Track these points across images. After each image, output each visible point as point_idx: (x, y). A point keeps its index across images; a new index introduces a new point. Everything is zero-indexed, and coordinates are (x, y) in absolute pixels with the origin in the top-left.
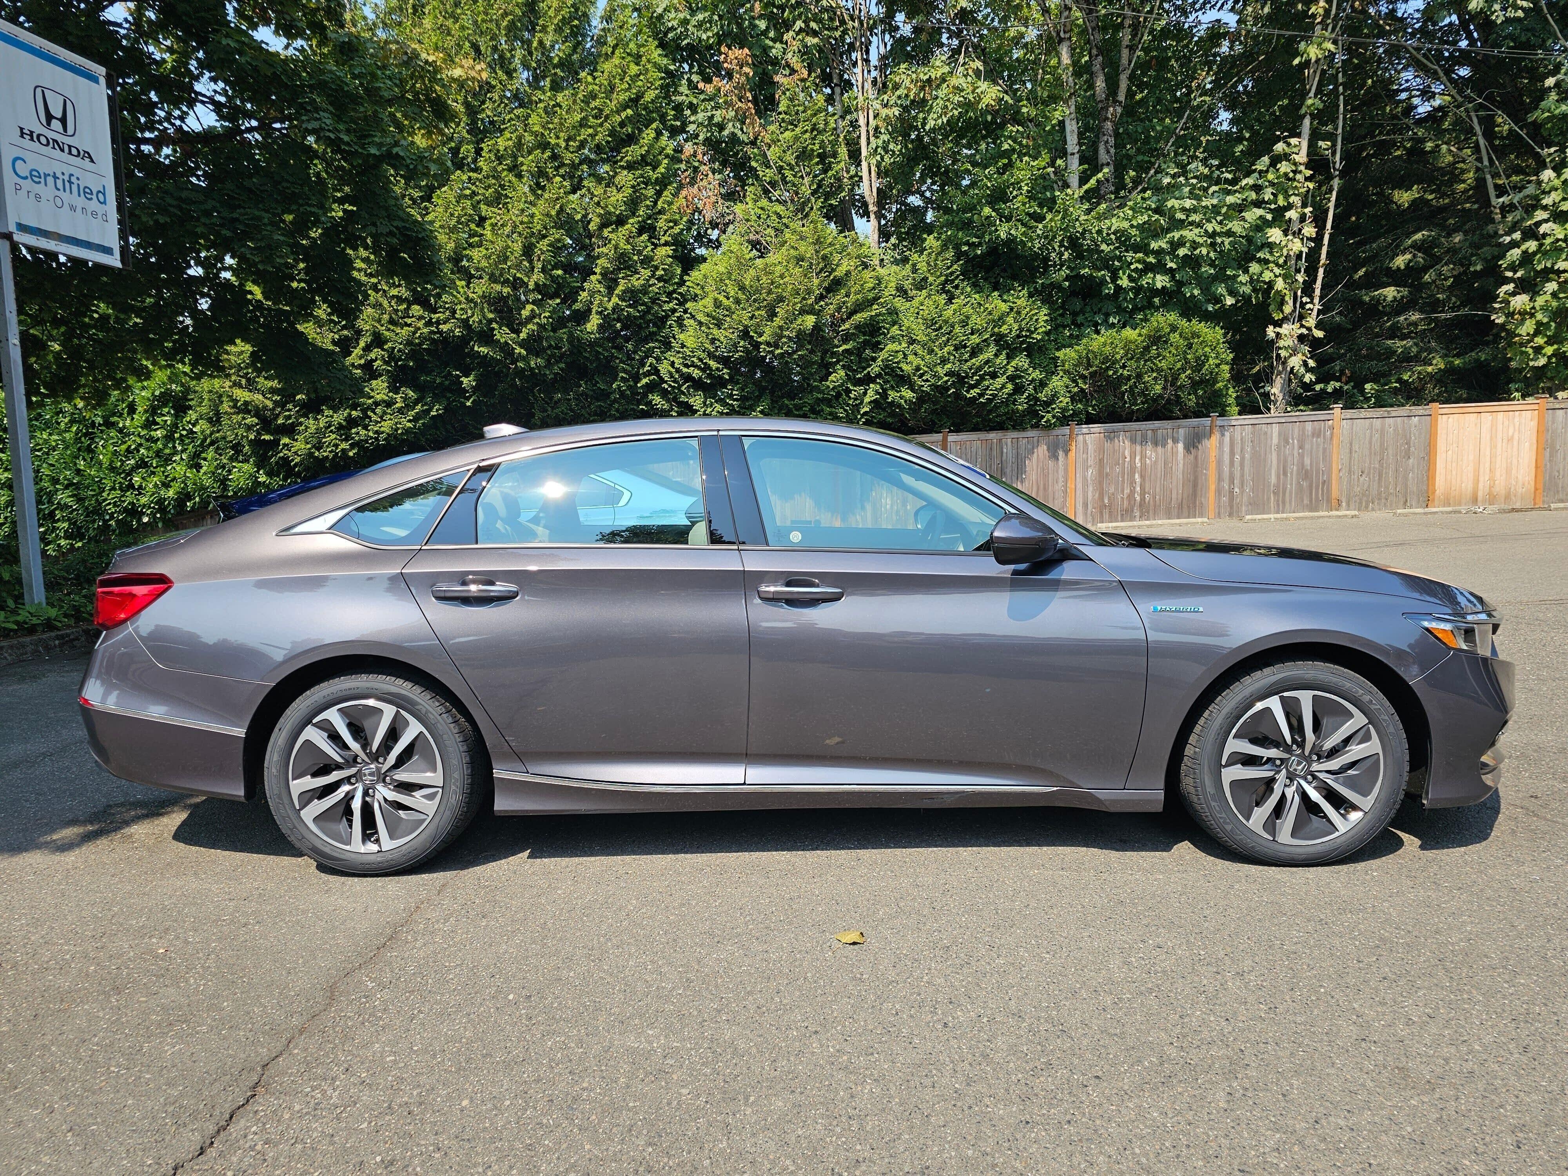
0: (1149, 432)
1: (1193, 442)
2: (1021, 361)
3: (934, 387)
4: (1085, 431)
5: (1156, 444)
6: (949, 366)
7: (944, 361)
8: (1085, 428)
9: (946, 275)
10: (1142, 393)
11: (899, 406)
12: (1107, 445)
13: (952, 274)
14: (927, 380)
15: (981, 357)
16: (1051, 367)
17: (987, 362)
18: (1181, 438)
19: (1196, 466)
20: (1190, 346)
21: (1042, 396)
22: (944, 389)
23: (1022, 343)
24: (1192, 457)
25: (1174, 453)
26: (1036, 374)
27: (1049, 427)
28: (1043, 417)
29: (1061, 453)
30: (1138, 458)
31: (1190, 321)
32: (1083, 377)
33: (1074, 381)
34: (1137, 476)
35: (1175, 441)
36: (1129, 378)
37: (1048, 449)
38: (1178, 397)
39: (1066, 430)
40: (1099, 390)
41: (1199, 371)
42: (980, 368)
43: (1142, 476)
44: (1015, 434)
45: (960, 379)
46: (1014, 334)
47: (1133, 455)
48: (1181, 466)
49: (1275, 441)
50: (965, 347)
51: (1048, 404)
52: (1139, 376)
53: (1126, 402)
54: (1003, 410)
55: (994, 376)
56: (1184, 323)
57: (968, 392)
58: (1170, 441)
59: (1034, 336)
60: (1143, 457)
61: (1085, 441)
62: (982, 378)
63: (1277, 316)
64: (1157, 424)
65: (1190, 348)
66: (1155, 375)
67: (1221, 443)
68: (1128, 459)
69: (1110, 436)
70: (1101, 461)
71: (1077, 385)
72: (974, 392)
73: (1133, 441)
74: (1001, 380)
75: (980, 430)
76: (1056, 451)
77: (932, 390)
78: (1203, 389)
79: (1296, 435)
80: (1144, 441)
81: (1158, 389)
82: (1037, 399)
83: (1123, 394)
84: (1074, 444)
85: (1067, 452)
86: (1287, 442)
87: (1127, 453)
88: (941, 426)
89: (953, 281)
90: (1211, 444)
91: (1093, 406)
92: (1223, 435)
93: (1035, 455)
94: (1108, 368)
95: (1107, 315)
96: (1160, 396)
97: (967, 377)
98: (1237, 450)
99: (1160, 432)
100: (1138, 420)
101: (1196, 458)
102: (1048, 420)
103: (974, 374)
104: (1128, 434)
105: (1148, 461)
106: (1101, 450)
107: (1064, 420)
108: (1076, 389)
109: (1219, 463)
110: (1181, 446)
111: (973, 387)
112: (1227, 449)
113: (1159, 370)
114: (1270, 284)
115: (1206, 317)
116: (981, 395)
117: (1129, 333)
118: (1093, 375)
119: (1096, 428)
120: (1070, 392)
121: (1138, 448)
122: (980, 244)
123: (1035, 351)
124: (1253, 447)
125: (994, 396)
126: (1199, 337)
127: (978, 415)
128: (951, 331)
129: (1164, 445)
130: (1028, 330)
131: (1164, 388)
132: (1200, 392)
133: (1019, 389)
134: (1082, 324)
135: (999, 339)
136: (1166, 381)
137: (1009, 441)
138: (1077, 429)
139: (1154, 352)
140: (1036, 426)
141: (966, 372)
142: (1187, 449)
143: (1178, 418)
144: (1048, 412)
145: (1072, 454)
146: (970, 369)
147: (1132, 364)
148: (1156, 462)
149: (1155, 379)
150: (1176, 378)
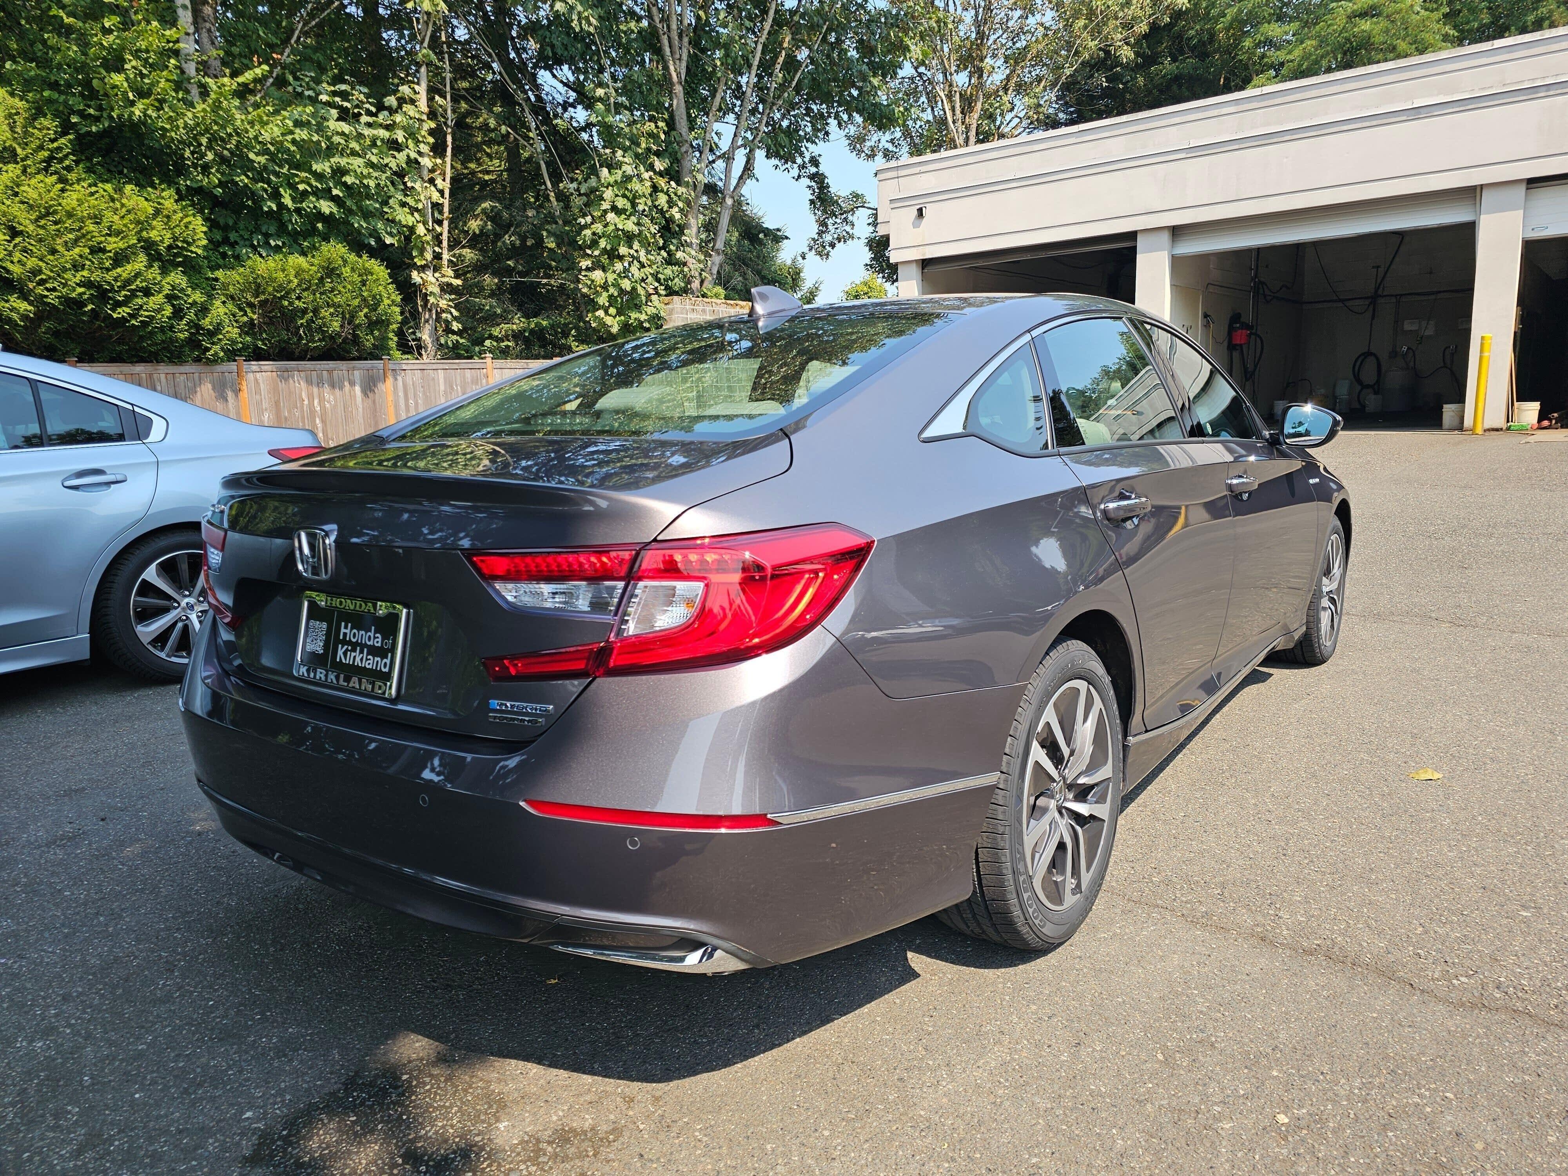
0: (325, 373)
1: (369, 387)
2: (177, 278)
3: (67, 301)
4: (254, 368)
5: (333, 386)
6: (85, 273)
7: (77, 267)
8: (254, 365)
9: (51, 151)
10: (320, 329)
11: (10, 321)
12: (282, 385)
13: (59, 149)
14: (54, 289)
15: (129, 267)
16: (210, 288)
17: (138, 275)
18: (358, 381)
19: (375, 411)
20: (364, 282)
21: (206, 323)
22: (79, 304)
23: (176, 255)
24: (370, 401)
25: (353, 397)
26: (198, 296)
27: (215, 361)
28: (208, 349)
29: (230, 395)
30: (316, 402)
31: (361, 257)
32: (251, 305)
33: (241, 309)
34: (318, 421)
35: (352, 384)
36: (304, 311)
37: (214, 389)
38: (355, 336)
39: (233, 366)
40: (271, 322)
41: (375, 310)
42: (128, 282)
43: (323, 421)
44: (172, 369)
45: (102, 294)
46: (167, 243)
47: (311, 397)
48: (360, 410)
49: (442, 388)
50: (103, 251)
51: (211, 334)
52: (316, 311)
53: (301, 338)
54: (160, 337)
55: (147, 293)
56: (353, 257)
57: (114, 310)
58: (346, 384)
59: (193, 249)
60: (322, 400)
61: (256, 380)
62: (133, 294)
63: (419, 262)
64: (331, 364)
65: (364, 285)
66: (332, 310)
67: (395, 388)
68: (306, 402)
69: (284, 376)
70: (277, 403)
71: (246, 314)
72: (123, 312)
73: (309, 382)
74: (159, 298)
75: (122, 361)
76: (223, 391)
77: (61, 303)
78: (379, 330)
79: (458, 382)
80: (320, 383)
81: (336, 325)
82: (198, 327)
83: (298, 328)
84: (244, 383)
85: (237, 392)
86: (452, 388)
87: (304, 396)
88: (64, 354)
89: (61, 161)
90: (387, 387)
91: (263, 340)
92: (396, 379)
93: (199, 394)
94: (282, 297)
95: (267, 236)
96: (338, 334)
97: (112, 290)
98: (411, 395)
99: (335, 373)
100: (312, 359)
101: (374, 402)
102: (216, 353)
103: (123, 287)
104: (302, 374)
105: (328, 405)
106: (275, 391)
107: (232, 354)
108: (245, 319)
109: (397, 406)
110: (358, 389)
111: (118, 304)
112: (401, 394)
113: (336, 306)
114: (412, 229)
115: (373, 253)
116: (133, 316)
117: (297, 260)
118: (263, 304)
119: (267, 365)
120: (236, 321)
121: (315, 390)
122: (97, 119)
123: (190, 267)
124: (424, 393)
125: (152, 318)
126: (372, 274)
127: (120, 341)
128: (81, 228)
129: (341, 388)
130: (184, 241)
131: (342, 326)
132: (376, 333)
133: (178, 313)
134: (236, 243)
135: (149, 246)
136: (344, 318)
137: (163, 376)
138: (245, 366)
139: (328, 286)
140: (198, 360)
141: (109, 283)
142: (365, 393)
143: (354, 359)
144: (213, 343)
145: (244, 394)
146: (116, 280)
147: (308, 296)
148: (335, 406)
149: (332, 314)
150: (353, 317)
